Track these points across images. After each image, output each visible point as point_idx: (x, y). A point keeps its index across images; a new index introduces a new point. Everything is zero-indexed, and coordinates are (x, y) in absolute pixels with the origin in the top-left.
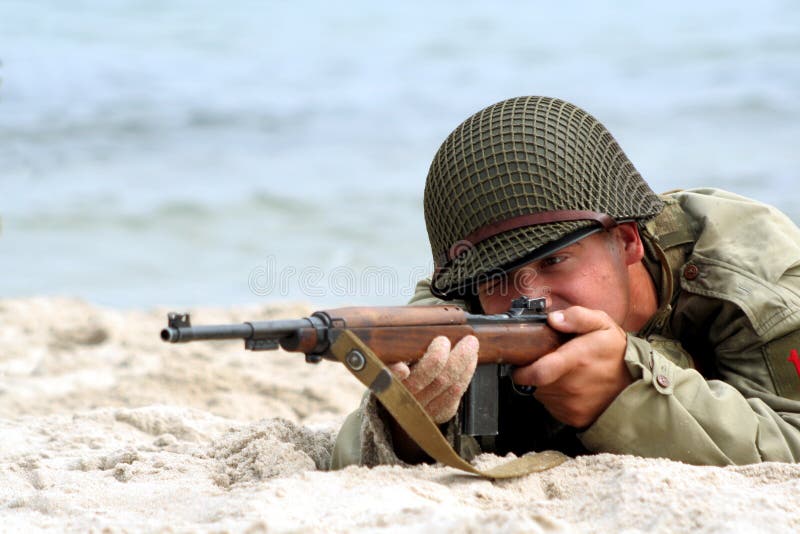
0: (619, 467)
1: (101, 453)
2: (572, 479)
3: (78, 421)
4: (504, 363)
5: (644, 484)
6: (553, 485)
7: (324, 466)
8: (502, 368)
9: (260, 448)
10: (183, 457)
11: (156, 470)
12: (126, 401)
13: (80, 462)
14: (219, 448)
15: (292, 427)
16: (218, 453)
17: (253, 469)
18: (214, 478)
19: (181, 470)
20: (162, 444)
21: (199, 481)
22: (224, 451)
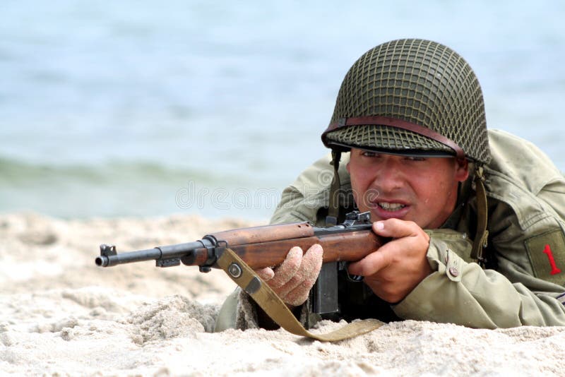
0: (420, 329)
1: (52, 321)
2: (386, 338)
3: (36, 298)
4: (341, 261)
5: (437, 341)
6: (373, 342)
7: (210, 329)
8: (340, 264)
9: (165, 317)
10: (110, 323)
11: (90, 332)
12: (70, 284)
13: (37, 327)
14: (136, 317)
15: (187, 302)
16: (135, 320)
17: (160, 331)
18: (132, 338)
19: (109, 333)
20: (95, 314)
21: (122, 339)
22: (139, 319)
